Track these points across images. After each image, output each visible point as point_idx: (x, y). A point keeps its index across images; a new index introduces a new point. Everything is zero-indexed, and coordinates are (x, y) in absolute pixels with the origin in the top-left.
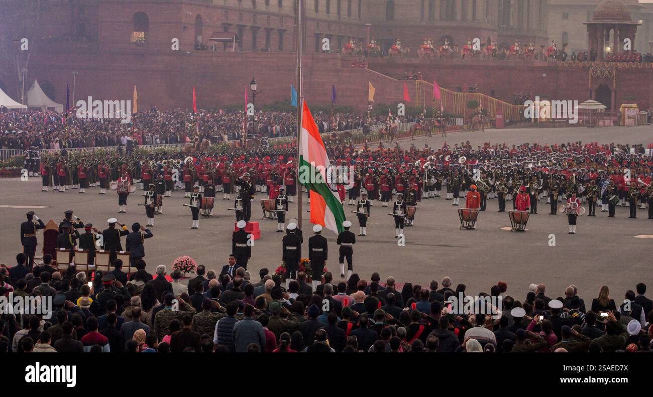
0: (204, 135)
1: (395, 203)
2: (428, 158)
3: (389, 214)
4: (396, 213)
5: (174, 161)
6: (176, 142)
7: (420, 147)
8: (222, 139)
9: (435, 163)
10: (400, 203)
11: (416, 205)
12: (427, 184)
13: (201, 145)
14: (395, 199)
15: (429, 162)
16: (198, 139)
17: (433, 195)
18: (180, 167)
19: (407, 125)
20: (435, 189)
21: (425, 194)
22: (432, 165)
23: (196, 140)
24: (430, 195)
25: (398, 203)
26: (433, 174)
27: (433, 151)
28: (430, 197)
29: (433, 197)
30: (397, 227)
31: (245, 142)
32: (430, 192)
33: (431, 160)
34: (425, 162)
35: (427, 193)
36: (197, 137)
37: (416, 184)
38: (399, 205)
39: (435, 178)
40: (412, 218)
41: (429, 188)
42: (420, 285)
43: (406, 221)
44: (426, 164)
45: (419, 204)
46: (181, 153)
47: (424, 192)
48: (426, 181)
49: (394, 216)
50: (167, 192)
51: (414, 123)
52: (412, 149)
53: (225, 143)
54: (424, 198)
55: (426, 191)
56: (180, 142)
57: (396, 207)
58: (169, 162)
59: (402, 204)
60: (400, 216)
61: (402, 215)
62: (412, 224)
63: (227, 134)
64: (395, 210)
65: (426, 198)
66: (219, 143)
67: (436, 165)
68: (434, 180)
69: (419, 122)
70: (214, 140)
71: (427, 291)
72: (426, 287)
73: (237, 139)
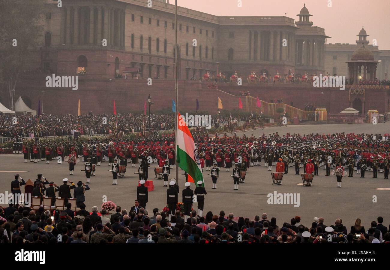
0: (120, 129)
1: (234, 169)
2: (254, 142)
3: (230, 176)
4: (234, 175)
5: (102, 144)
6: (104, 133)
7: (249, 136)
8: (131, 131)
9: (258, 145)
10: (237, 169)
11: (246, 170)
12: (253, 158)
13: (118, 135)
14: (234, 167)
15: (254, 145)
16: (116, 131)
17: (256, 165)
18: (106, 148)
19: (241, 123)
20: (258, 161)
21: (252, 164)
22: (256, 147)
23: (116, 132)
24: (255, 165)
25: (236, 169)
26: (257, 152)
27: (256, 138)
28: (255, 166)
29: (256, 166)
30: (235, 184)
31: (145, 133)
32: (255, 163)
33: (255, 143)
34: (252, 145)
35: (253, 163)
36: (116, 130)
37: (246, 158)
38: (236, 170)
39: (258, 154)
40: (244, 178)
41: (254, 160)
42: (248, 218)
43: (240, 180)
44: (252, 146)
45: (248, 170)
46: (106, 140)
47: (251, 163)
48: (252, 156)
49: (233, 177)
50: (98, 163)
51: (245, 122)
52: (244, 137)
53: (133, 133)
54: (251, 166)
55: (252, 162)
56: (106, 133)
57: (234, 172)
58: (99, 145)
59: (238, 170)
60: (237, 177)
61: (238, 176)
62: (244, 181)
63: (134, 128)
64: (233, 173)
65: (252, 166)
66: (129, 134)
67: (258, 146)
68: (257, 156)
69: (248, 121)
70: (126, 132)
71: (253, 221)
72: (252, 219)
73: (140, 131)
